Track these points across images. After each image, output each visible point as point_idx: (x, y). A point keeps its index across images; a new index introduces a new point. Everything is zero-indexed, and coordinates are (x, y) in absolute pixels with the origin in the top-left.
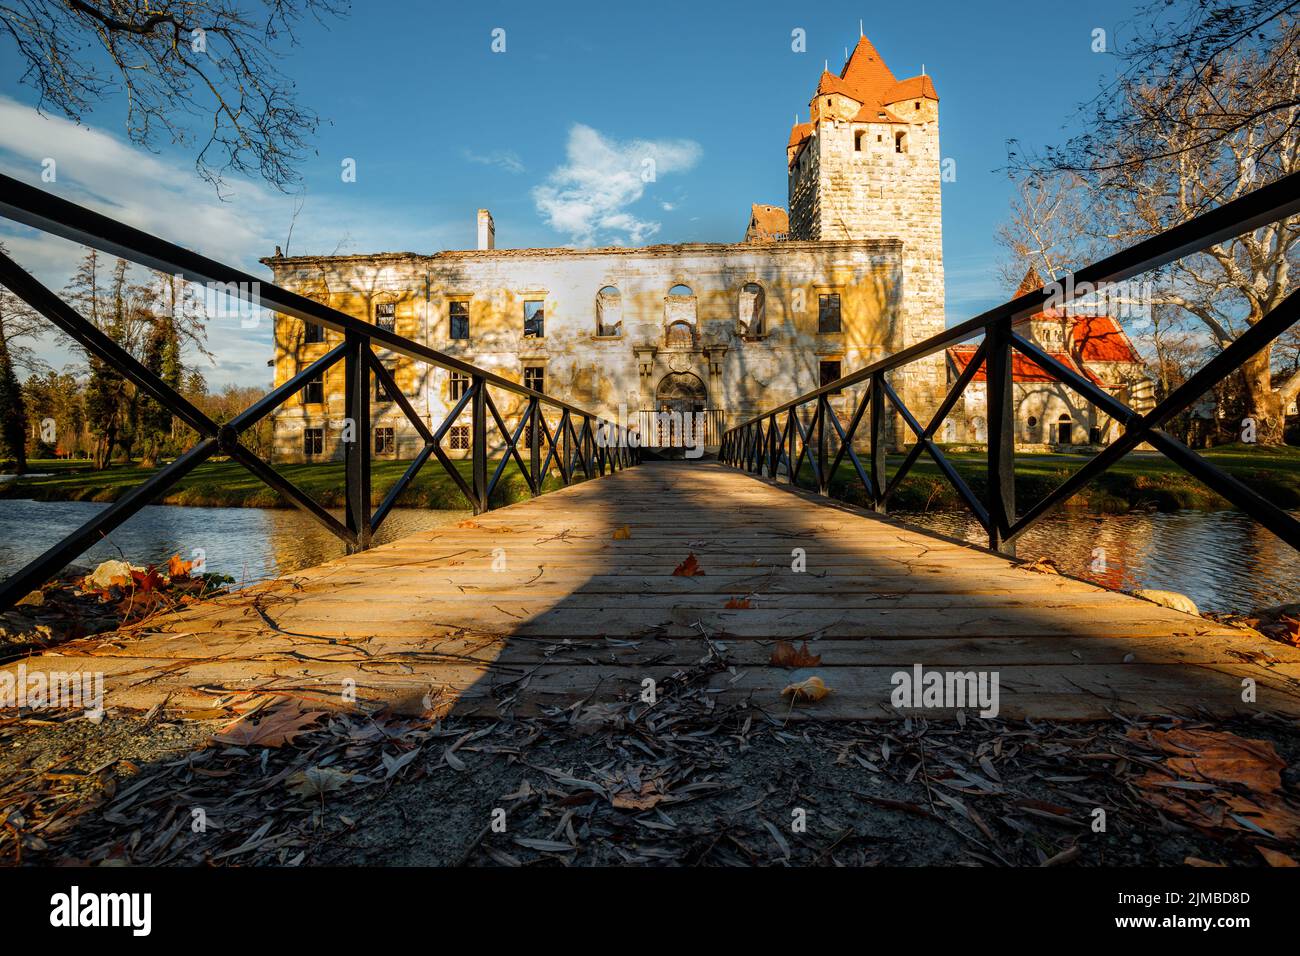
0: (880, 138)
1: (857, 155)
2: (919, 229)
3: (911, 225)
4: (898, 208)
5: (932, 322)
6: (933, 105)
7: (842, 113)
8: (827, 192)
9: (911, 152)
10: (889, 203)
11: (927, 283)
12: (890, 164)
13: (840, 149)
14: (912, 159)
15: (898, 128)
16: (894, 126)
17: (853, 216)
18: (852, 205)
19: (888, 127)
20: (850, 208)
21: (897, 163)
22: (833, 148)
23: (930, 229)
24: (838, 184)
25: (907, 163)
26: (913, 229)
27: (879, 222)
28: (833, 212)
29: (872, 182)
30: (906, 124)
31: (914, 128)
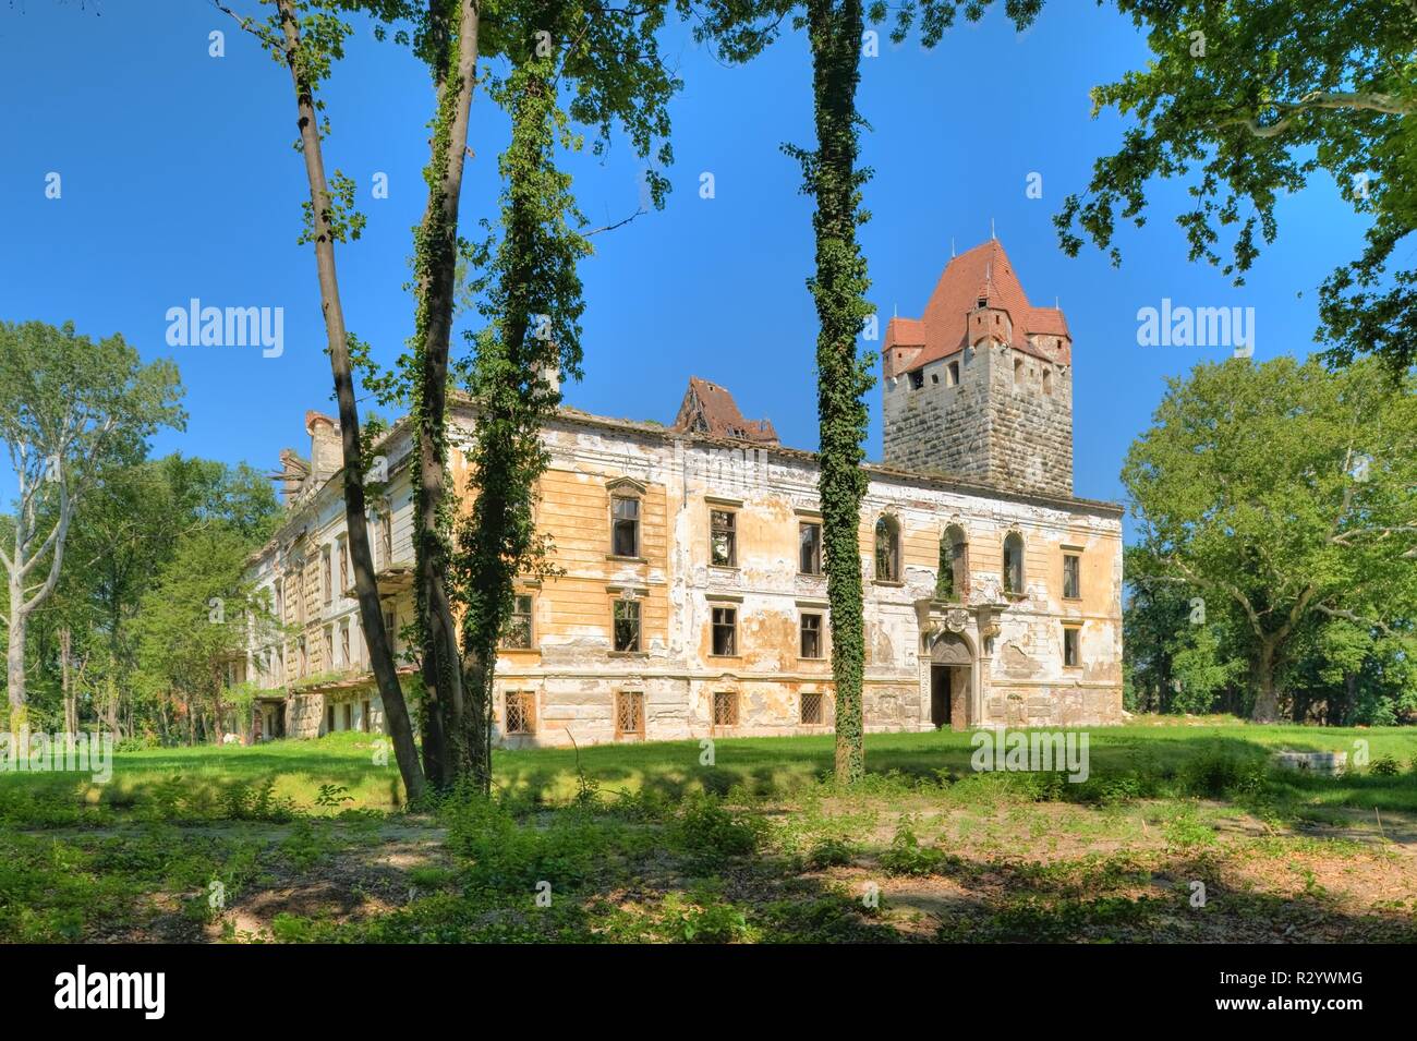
0: (1032, 372)
1: (1017, 388)
9: (1053, 396)
10: (1039, 450)
12: (1039, 406)
13: (1004, 377)
15: (1043, 365)
16: (1042, 362)
18: (1014, 446)
19: (1037, 362)
20: (1012, 450)
21: (1044, 405)
22: (999, 375)
25: (1051, 408)
30: (1050, 362)
31: (1056, 368)
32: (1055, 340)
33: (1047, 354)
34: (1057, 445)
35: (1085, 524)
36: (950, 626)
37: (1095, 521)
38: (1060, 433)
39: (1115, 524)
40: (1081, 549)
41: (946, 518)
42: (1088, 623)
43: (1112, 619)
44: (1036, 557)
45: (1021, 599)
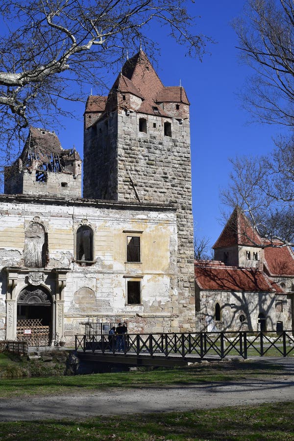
0: (155, 125)
1: (141, 135)
2: (178, 188)
3: (173, 186)
4: (165, 174)
5: (186, 252)
6: (186, 108)
7: (132, 106)
8: (121, 158)
9: (173, 137)
10: (160, 170)
11: (183, 226)
12: (161, 144)
13: (130, 130)
14: (174, 141)
15: (166, 120)
16: (164, 118)
17: (137, 176)
18: (138, 169)
19: (160, 118)
20: (137, 171)
21: (165, 143)
22: (126, 129)
23: (185, 189)
24: (129, 153)
25: (171, 144)
26: (175, 188)
27: (153, 182)
28: (125, 172)
29: (150, 155)
30: (171, 118)
31: (175, 121)
32: (174, 105)
33: (170, 114)
34: (177, 166)
35: (145, 217)
36: (30, 281)
37: (153, 214)
38: (179, 158)
39: (171, 216)
40: (141, 232)
41: (30, 218)
42: (146, 277)
43: (169, 275)
44: (103, 238)
45: (90, 264)
